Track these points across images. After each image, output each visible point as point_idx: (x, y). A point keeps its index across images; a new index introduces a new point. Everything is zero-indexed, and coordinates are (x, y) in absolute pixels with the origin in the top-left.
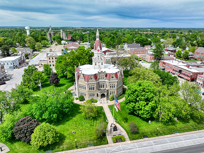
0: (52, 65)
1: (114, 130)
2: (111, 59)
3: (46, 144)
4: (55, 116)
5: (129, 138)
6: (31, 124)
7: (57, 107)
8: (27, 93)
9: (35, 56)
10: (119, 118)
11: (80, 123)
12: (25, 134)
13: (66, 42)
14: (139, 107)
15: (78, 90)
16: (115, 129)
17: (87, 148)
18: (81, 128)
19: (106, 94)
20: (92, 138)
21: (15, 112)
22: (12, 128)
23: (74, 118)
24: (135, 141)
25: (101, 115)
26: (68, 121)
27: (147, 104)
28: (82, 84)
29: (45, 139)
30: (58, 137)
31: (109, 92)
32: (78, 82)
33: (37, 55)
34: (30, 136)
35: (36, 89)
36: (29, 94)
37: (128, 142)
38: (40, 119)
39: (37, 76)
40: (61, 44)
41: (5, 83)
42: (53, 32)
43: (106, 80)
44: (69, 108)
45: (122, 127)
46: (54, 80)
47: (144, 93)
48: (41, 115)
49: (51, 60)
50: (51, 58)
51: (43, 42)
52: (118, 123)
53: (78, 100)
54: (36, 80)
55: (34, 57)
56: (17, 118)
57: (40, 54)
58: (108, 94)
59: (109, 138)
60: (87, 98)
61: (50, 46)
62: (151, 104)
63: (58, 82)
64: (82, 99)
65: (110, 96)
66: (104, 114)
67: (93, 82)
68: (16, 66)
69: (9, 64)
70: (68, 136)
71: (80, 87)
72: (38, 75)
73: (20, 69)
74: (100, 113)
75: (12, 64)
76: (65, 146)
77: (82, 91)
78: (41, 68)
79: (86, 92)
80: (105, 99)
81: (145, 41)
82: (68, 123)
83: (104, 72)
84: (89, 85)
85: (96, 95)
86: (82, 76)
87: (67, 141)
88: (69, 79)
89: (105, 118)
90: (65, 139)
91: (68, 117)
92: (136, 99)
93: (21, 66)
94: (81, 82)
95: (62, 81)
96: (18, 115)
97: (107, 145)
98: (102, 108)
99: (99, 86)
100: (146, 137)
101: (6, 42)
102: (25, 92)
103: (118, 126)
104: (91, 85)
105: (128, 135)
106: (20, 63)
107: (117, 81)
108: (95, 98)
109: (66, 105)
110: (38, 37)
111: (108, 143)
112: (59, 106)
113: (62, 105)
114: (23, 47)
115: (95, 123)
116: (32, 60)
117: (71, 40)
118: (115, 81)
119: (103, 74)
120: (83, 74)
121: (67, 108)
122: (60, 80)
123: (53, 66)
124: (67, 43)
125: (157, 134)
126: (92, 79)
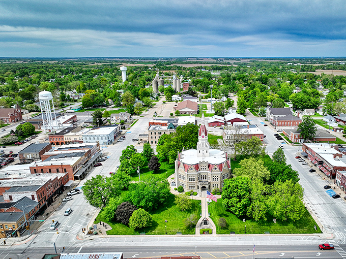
0: (154, 142)
1: (204, 224)
2: (235, 137)
3: (141, 226)
4: (151, 204)
5: (217, 232)
6: (130, 208)
7: (153, 196)
8: (126, 179)
9: (133, 123)
10: (214, 213)
11: (173, 214)
12: (125, 216)
13: (179, 97)
14: (232, 203)
15: (178, 180)
16: (206, 222)
17: (175, 235)
18: (174, 219)
19: (207, 186)
20: (182, 228)
21: (117, 197)
22: (115, 211)
23: (169, 209)
24: (221, 235)
25: (196, 208)
26: (163, 211)
27: (240, 201)
28: (182, 173)
29: (141, 222)
30: (151, 222)
31: (212, 184)
32: (178, 171)
33: (136, 122)
34: (128, 218)
35: (134, 175)
36: (127, 180)
37: (215, 235)
38: (138, 206)
39: (136, 160)
40: (172, 101)
41: (101, 165)
42: (161, 79)
43: (208, 171)
44: (165, 198)
45: (214, 222)
46: (154, 166)
47: (236, 189)
48: (138, 202)
49: (153, 135)
50: (153, 133)
51: (145, 99)
52: (211, 218)
53: (177, 191)
54: (134, 164)
55: (132, 126)
56: (118, 202)
57: (141, 120)
58: (209, 186)
59: (197, 230)
60: (186, 190)
61: (155, 105)
62: (244, 201)
63: (158, 167)
64: (181, 190)
65: (213, 190)
66: (200, 208)
67: (193, 173)
68: (111, 142)
69: (104, 138)
70: (161, 224)
71: (180, 176)
72: (137, 158)
73: (116, 145)
74: (197, 207)
75: (107, 138)
76: (156, 231)
77: (182, 181)
78: (140, 145)
79: (185, 183)
80: (206, 192)
81: (306, 102)
82: (162, 213)
83: (206, 162)
84: (189, 176)
85: (196, 187)
86: (182, 165)
87: (159, 227)
88: (171, 164)
89: (200, 212)
90: (157, 226)
91: (163, 207)
92: (229, 195)
93: (116, 141)
94: (181, 171)
95: (163, 166)
96: (120, 199)
97: (193, 235)
98: (200, 202)
99: (201, 178)
100: (234, 233)
101: (96, 99)
102: (124, 178)
103: (210, 221)
104: (191, 176)
105: (217, 230)
106: (115, 137)
107: (220, 173)
108: (195, 190)
109: (162, 195)
110: (139, 90)
111: (195, 234)
112: (155, 195)
113: (159, 194)
114: (117, 106)
115: (188, 216)
116: (129, 131)
117: (187, 93)
118: (218, 173)
119: (205, 165)
120: (183, 163)
121: (163, 197)
122: (160, 165)
123: (156, 143)
124: (181, 99)
125: (245, 231)
126: (192, 169)
